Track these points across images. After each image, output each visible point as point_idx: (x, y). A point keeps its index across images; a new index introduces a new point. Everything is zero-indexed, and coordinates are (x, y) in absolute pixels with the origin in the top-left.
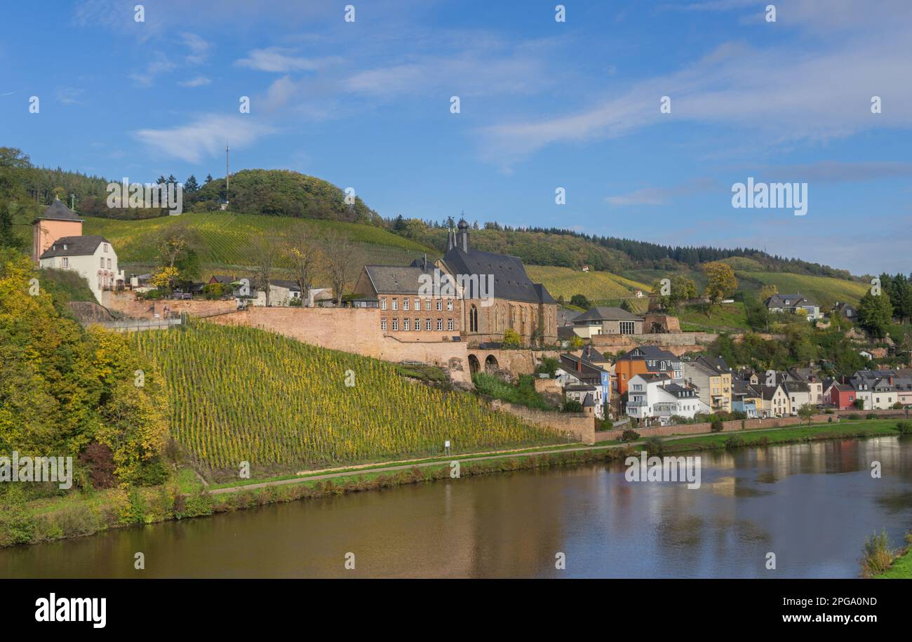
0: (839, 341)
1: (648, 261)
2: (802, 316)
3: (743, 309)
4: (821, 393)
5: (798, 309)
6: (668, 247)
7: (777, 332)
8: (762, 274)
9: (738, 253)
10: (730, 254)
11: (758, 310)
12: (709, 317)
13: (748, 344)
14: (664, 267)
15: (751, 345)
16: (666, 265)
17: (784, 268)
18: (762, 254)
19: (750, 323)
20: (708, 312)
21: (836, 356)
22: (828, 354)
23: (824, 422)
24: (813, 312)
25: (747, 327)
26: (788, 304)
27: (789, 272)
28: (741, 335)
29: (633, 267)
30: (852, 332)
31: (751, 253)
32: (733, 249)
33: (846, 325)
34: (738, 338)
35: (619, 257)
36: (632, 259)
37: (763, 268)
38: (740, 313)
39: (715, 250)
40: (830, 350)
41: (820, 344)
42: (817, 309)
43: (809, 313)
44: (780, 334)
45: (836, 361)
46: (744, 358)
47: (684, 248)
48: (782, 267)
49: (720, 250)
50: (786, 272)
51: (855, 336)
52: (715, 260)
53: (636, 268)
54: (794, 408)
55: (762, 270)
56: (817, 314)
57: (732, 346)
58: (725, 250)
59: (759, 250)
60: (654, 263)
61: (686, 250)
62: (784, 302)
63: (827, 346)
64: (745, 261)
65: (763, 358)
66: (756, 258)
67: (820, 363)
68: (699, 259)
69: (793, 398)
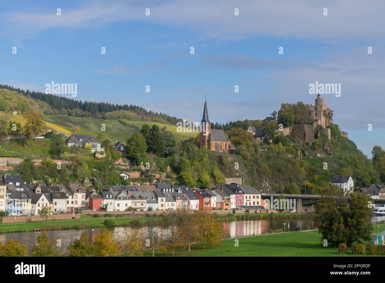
0: (108, 166)
1: (64, 110)
2: (88, 149)
3: (49, 143)
4: (84, 200)
5: (87, 144)
6: (79, 101)
7: (66, 159)
8: (138, 122)
9: (125, 108)
10: (120, 108)
11: (58, 144)
12: (24, 147)
13: (45, 167)
14: (74, 114)
15: (46, 167)
16: (76, 113)
17: (153, 119)
18: (141, 109)
19: (51, 152)
20: (24, 144)
21: (104, 176)
22: (99, 174)
23: (69, 218)
24: (96, 146)
25: (49, 155)
26: (81, 141)
27: (156, 121)
28: (41, 160)
29: (53, 113)
30: (120, 161)
31: (133, 108)
32: (122, 104)
33: (116, 156)
34: (37, 162)
35: (43, 106)
36: (52, 108)
37: (139, 118)
38: (46, 146)
39: (110, 105)
40: (101, 172)
41: (95, 168)
42: (99, 145)
43: (93, 148)
44: (68, 160)
45: (104, 180)
46: (40, 176)
47: (90, 102)
48: (152, 119)
49: (113, 105)
50: (154, 121)
51: (122, 163)
52: (109, 111)
53: (55, 114)
54: (56, 210)
55: (138, 120)
56: (99, 148)
57: (32, 168)
58: (117, 105)
59: (139, 107)
60: (68, 112)
61: (91, 104)
62: (79, 139)
63: (100, 170)
64: (128, 113)
65: (53, 176)
66: (136, 112)
67: (92, 180)
68: (98, 110)
69: (56, 203)
